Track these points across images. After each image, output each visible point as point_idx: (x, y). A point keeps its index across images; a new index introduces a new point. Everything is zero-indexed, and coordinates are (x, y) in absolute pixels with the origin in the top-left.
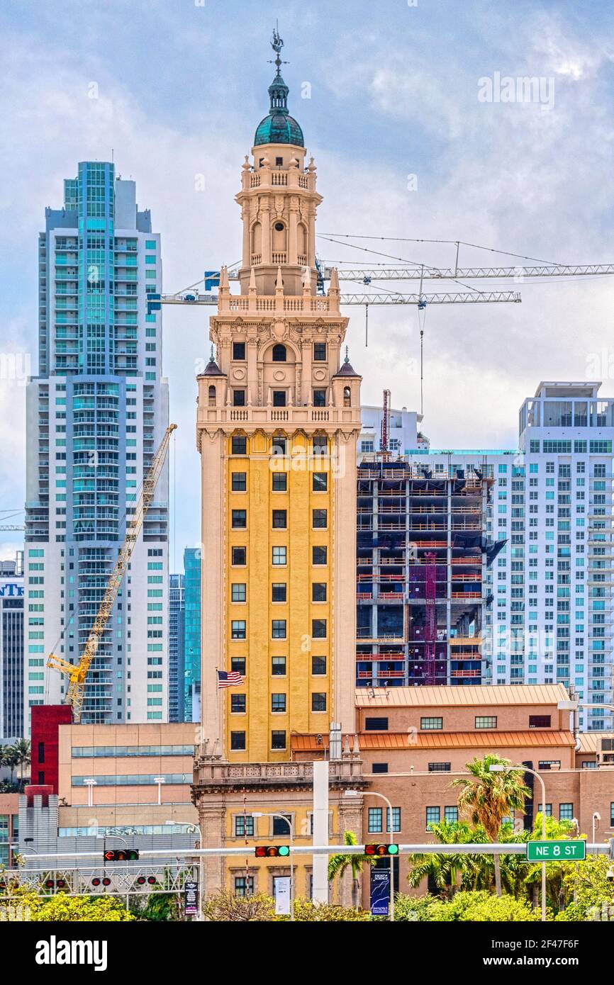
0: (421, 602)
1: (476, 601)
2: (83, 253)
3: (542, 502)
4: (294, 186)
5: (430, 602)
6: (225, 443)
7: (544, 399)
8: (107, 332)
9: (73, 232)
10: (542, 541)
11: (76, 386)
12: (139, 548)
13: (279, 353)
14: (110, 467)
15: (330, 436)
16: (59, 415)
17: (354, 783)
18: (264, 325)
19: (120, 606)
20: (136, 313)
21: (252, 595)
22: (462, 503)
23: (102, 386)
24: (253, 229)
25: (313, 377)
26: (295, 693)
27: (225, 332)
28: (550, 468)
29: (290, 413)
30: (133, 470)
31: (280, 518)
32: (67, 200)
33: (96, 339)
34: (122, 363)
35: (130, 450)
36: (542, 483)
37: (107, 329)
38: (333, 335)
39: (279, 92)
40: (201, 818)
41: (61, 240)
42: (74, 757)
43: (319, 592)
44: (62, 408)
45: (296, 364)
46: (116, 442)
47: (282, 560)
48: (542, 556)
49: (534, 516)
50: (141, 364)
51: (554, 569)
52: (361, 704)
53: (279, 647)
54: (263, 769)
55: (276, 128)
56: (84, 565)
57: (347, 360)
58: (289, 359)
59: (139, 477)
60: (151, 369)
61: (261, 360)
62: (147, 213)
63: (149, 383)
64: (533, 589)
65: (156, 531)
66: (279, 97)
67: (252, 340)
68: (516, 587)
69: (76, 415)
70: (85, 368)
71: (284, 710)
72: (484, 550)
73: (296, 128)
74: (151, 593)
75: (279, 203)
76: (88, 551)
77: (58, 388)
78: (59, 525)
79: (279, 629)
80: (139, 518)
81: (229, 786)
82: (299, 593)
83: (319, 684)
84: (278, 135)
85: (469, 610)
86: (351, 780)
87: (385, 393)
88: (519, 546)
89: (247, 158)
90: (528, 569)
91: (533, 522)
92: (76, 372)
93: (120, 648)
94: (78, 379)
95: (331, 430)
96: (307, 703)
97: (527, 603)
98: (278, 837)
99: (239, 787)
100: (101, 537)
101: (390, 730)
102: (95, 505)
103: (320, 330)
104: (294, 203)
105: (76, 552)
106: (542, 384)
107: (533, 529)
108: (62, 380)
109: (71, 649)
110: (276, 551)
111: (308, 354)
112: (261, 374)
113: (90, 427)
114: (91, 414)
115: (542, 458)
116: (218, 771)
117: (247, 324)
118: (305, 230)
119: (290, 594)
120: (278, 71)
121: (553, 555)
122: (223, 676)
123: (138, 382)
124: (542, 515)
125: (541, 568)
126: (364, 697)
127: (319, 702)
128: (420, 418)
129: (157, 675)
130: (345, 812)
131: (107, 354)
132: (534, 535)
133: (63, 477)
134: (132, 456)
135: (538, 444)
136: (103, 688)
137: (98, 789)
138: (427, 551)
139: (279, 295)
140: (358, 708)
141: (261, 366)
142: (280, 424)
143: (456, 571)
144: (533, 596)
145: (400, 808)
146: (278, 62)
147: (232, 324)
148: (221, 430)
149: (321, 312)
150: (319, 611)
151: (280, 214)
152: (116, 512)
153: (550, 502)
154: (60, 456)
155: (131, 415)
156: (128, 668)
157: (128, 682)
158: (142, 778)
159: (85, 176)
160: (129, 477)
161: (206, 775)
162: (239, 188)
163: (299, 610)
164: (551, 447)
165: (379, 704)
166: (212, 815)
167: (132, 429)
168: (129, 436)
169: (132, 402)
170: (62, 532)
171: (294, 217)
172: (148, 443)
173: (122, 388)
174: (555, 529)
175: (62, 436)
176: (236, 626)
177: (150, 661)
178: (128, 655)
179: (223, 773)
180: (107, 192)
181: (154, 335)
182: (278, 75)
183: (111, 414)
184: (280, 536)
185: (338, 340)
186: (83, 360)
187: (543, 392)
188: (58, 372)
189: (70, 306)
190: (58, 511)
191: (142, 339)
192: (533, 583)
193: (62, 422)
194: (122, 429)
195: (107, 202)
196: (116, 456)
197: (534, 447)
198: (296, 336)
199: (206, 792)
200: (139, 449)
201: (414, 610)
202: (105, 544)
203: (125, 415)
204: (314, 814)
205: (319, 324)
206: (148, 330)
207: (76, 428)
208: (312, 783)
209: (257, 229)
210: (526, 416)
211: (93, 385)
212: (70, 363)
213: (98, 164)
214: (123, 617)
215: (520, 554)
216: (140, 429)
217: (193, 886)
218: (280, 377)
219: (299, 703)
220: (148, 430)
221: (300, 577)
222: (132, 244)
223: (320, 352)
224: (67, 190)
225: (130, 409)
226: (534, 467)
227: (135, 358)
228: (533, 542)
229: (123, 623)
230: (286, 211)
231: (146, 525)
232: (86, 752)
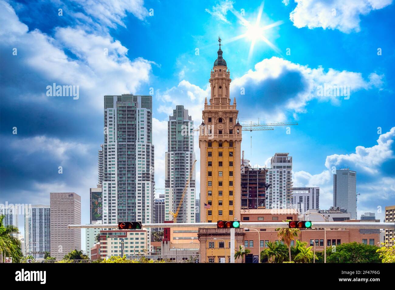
0: (251, 198)
1: (264, 198)
2: (177, 125)
3: (276, 179)
4: (224, 76)
5: (253, 198)
6: (206, 144)
7: (276, 157)
8: (182, 142)
9: (175, 121)
10: (276, 188)
11: (176, 154)
12: (189, 189)
13: (220, 120)
14: (183, 171)
15: (234, 142)
16: (172, 160)
17: (240, 234)
18: (216, 113)
19: (185, 202)
20: (188, 138)
21: (213, 184)
22: (261, 176)
23: (181, 154)
24: (214, 88)
25: (229, 126)
26: (225, 210)
27: (206, 115)
28: (278, 172)
29: (223, 136)
30: (188, 172)
31: (221, 164)
32: (174, 114)
33: (180, 143)
34: (185, 149)
35: (187, 167)
36: (276, 175)
37: (182, 141)
38: (235, 115)
39: (220, 53)
40: (200, 243)
41: (172, 122)
42: (173, 233)
43: (231, 183)
44: (173, 159)
45: (224, 123)
46: (184, 166)
47: (221, 175)
48: (276, 191)
49: (274, 182)
50: (189, 149)
51: (279, 194)
52: (242, 213)
53: (220, 198)
54: (217, 230)
55: (219, 62)
56: (177, 193)
57: (238, 122)
58: (223, 122)
59: (189, 173)
60: (191, 150)
61: (216, 122)
62: (191, 117)
63: (191, 153)
64: (274, 198)
65: (193, 185)
66: (220, 54)
67: (213, 117)
68: (270, 198)
69: (176, 160)
70: (178, 150)
71: (222, 215)
72: (266, 187)
73: (225, 62)
74: (192, 202)
75: (220, 81)
76: (178, 189)
77: (172, 154)
78: (172, 184)
79: (220, 193)
80: (189, 182)
81: (207, 234)
82: (226, 184)
83: (231, 208)
84: (220, 63)
85: (262, 201)
86: (240, 233)
87: (243, 151)
88: (271, 189)
89: (212, 70)
90: (273, 194)
91: (274, 184)
92: (176, 151)
93: (185, 211)
94: (176, 152)
95: (234, 140)
96: (228, 213)
97: (273, 202)
98: (220, 248)
99: (210, 235)
100: (181, 186)
101: (250, 220)
102: (180, 180)
103: (231, 114)
104: (224, 81)
105: (176, 190)
106: (276, 153)
107: (274, 185)
108: (173, 152)
109: (175, 211)
110: (220, 173)
111: (228, 121)
112: (216, 126)
113: (179, 163)
114: (179, 160)
115: (276, 170)
116: (204, 230)
117: (212, 113)
118: (227, 88)
119: (223, 184)
120: (220, 47)
121: (279, 191)
122: (206, 205)
123: (189, 153)
124: (276, 182)
125: (276, 194)
126: (243, 212)
127: (231, 213)
128: (249, 161)
129: (193, 217)
130: (238, 242)
131: (182, 147)
132: (274, 187)
133: (173, 173)
134: (187, 169)
135: (275, 167)
136: (181, 219)
137: (179, 240)
138: (253, 187)
139: (220, 105)
140: (241, 214)
141: (216, 124)
142: (221, 139)
143: (259, 191)
144: (274, 200)
145: (253, 241)
146: (220, 45)
147: (208, 113)
148: (205, 140)
149: (231, 109)
150: (231, 189)
151: (220, 84)
152: (184, 181)
153: (278, 179)
154: (172, 169)
155: (187, 160)
156: (187, 215)
157: (187, 218)
158: (189, 238)
159: (177, 108)
160: (187, 173)
161: (201, 231)
162: (210, 78)
163: (226, 188)
164: (278, 167)
165: (247, 213)
166: (203, 242)
167: (188, 163)
168: (187, 164)
169: (187, 157)
170: (173, 185)
171: (224, 85)
172: (191, 166)
173: (185, 154)
174: (279, 185)
175: (173, 165)
176: (209, 192)
177: (191, 214)
178: (187, 212)
179: (206, 231)
180: (182, 112)
181: (192, 143)
182: (220, 48)
183: (183, 160)
184: (221, 169)
185: (236, 117)
186: (177, 148)
187: (276, 155)
188: (172, 151)
189: (174, 137)
190: (172, 181)
191: (190, 144)
192: (274, 197)
193: (173, 162)
194: (185, 163)
195: (182, 114)
196: (184, 169)
197: (274, 167)
198: (225, 116)
199: (201, 236)
200: (189, 167)
201: (249, 200)
202: (183, 188)
203: (186, 160)
204: (231, 242)
205: (231, 112)
206: (191, 142)
207: (176, 163)
208: (230, 234)
209: (215, 88)
210: (273, 161)
211: (179, 153)
212: (174, 149)
213: (180, 106)
214: (186, 204)
215: (271, 191)
216: (189, 163)
217: (197, 260)
218: (220, 127)
219: (226, 213)
220: (191, 160)
221: (226, 180)
222: (187, 123)
223: (231, 120)
224: (174, 112)
225: (187, 159)
226: (274, 172)
227: (188, 148)
228: (274, 188)
229: (186, 205)
230: (222, 83)
231: (191, 184)
232: (176, 232)
